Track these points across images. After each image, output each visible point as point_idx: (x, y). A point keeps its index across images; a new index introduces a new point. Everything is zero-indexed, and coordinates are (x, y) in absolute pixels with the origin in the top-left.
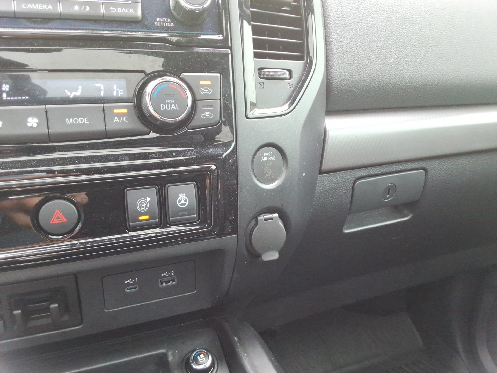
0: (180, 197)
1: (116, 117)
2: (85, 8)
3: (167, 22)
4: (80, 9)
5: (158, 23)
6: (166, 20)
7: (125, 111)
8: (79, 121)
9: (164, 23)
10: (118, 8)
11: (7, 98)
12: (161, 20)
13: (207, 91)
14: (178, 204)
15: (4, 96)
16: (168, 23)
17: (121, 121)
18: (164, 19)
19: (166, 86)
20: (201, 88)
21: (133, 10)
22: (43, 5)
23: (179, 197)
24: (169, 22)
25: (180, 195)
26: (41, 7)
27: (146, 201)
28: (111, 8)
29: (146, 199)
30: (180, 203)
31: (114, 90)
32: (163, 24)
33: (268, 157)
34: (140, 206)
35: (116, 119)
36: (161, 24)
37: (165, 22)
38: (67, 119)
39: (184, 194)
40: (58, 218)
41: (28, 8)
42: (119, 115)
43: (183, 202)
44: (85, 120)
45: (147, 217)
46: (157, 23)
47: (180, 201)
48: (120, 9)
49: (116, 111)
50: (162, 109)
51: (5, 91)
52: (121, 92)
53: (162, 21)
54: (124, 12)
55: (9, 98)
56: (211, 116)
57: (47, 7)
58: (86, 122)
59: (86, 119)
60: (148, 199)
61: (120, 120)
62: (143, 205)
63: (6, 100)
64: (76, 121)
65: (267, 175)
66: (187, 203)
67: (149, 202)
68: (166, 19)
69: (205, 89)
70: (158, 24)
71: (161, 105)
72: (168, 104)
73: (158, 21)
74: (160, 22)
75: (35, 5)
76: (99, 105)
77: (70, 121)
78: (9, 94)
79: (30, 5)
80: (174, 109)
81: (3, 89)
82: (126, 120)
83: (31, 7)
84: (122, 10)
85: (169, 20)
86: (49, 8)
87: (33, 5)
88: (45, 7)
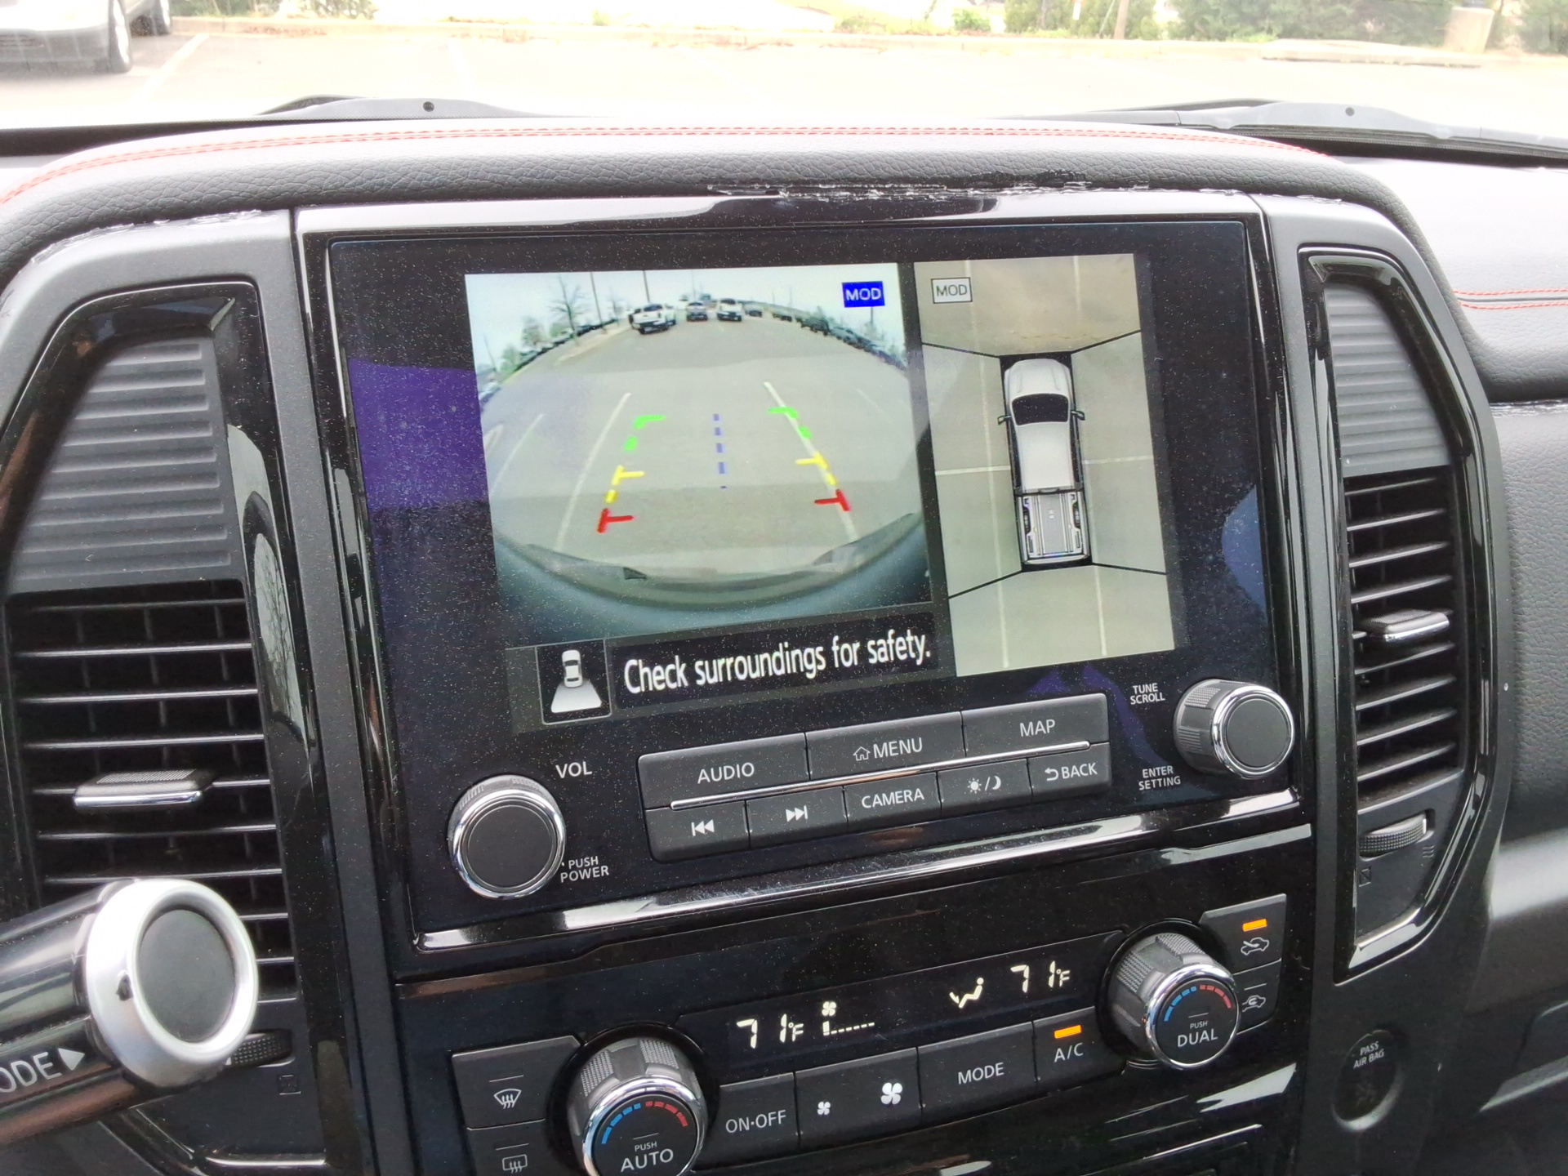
1: (1059, 1050)
2: (993, 783)
3: (1166, 777)
4: (982, 788)
5: (1146, 782)
6: (1163, 771)
7: (1076, 1030)
8: (984, 1073)
9: (1160, 780)
10: (1063, 768)
11: (830, 1031)
12: (1152, 772)
13: (1256, 945)
15: (826, 1026)
16: (1168, 779)
17: (1068, 1057)
18: (1158, 769)
19: (1194, 989)
20: (1245, 943)
21: (1094, 768)
22: (905, 792)
24: (1170, 776)
26: (900, 799)
28: (1048, 771)
31: (1051, 974)
32: (1157, 783)
33: (1367, 1055)
35: (1060, 1055)
36: (1151, 785)
37: (1161, 776)
38: (960, 1074)
41: (874, 806)
42: (1066, 1043)
44: (997, 1070)
46: (1144, 784)
48: (1067, 768)
49: (1059, 1034)
51: (826, 1018)
52: (1065, 976)
53: (1154, 775)
54: (1076, 776)
55: (834, 1032)
56: (1259, 1001)
57: (913, 796)
58: (998, 1074)
59: (999, 1066)
61: (1066, 1056)
63: (831, 1036)
64: (978, 1074)
65: (1361, 1099)
68: (1162, 768)
69: (1254, 942)
70: (1146, 785)
71: (1179, 1037)
72: (1194, 1031)
73: (1145, 777)
74: (1149, 779)
75: (888, 797)
76: (1026, 1025)
77: (965, 1077)
78: (835, 1022)
79: (876, 796)
80: (1204, 1041)
81: (825, 1013)
82: (1079, 1051)
83: (880, 802)
84: (1070, 771)
85: (1170, 769)
86: (916, 797)
87: (884, 795)
88: (909, 796)
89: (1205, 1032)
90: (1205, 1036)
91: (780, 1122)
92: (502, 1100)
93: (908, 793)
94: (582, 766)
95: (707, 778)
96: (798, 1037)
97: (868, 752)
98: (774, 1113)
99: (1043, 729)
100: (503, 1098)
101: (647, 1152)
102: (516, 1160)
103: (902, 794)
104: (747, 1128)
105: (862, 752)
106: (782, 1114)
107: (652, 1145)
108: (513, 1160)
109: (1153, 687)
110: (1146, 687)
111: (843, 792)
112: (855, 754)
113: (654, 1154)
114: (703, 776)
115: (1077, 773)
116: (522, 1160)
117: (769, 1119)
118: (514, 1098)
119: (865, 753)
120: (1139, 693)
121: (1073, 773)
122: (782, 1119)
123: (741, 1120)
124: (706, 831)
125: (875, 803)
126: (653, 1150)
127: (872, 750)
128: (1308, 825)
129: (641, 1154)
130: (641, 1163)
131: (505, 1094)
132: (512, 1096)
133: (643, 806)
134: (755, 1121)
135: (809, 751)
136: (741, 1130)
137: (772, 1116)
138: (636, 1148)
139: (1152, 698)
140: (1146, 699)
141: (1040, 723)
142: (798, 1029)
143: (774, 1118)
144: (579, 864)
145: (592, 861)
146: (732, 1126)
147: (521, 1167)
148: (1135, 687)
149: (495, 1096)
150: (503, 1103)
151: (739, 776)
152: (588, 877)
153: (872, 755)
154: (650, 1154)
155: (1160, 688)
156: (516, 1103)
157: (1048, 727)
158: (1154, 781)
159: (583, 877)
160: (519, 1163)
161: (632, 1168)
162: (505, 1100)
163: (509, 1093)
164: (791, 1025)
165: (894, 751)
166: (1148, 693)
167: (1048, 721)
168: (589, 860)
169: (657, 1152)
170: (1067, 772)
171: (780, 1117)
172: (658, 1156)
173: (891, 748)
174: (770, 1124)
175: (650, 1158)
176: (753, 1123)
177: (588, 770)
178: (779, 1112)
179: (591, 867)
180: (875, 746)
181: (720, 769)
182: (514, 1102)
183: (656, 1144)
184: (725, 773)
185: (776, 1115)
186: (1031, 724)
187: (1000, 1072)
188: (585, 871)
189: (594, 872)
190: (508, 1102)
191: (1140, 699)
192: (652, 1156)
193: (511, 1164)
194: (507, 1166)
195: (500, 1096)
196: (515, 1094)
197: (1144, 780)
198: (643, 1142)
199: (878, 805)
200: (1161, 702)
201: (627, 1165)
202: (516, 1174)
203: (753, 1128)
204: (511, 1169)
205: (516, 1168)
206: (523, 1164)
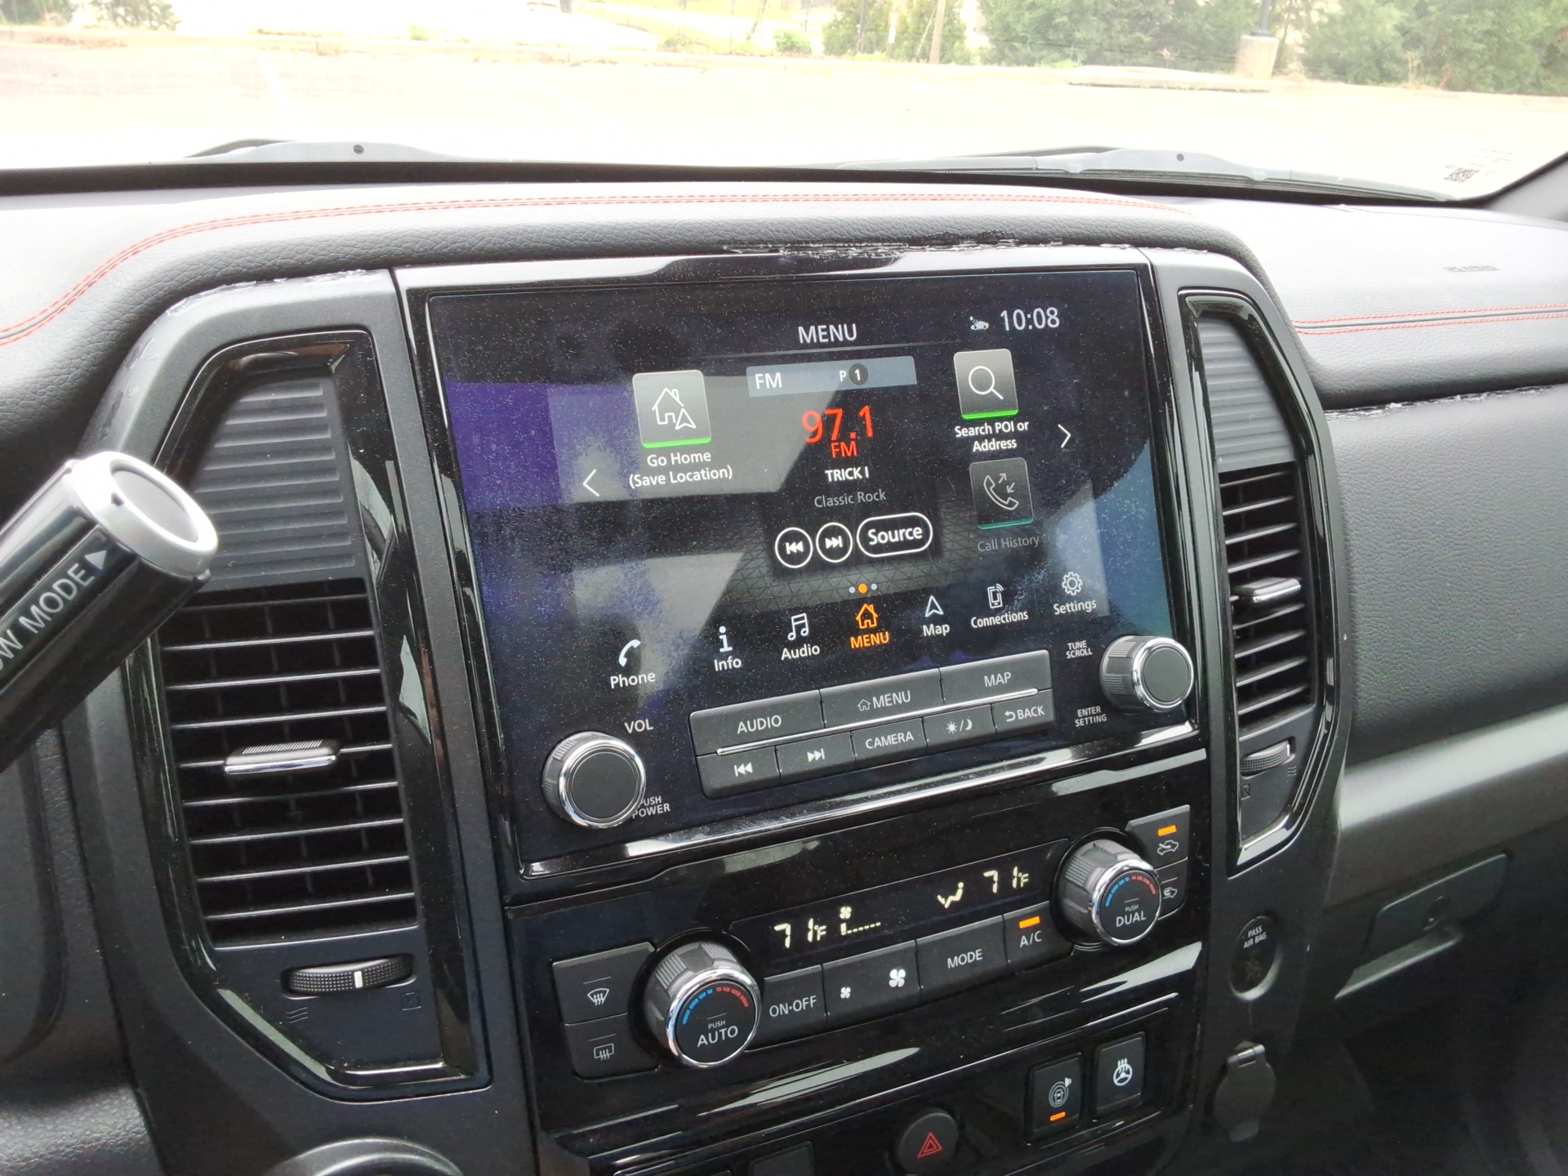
0: (1119, 1068)
1: (1024, 937)
2: (966, 725)
3: (1095, 715)
4: (958, 729)
5: (1081, 720)
6: (1093, 711)
7: (1036, 920)
8: (967, 959)
9: (1091, 718)
10: (1018, 711)
11: (846, 931)
12: (1085, 712)
13: (1169, 847)
14: (1116, 1081)
15: (843, 927)
16: (1097, 717)
17: (1030, 943)
18: (1089, 709)
19: (1127, 879)
20: (1161, 845)
21: (1042, 710)
22: (899, 734)
23: (1117, 1066)
24: (1098, 714)
25: (1119, 1063)
26: (895, 741)
27: (1064, 1085)
28: (1007, 713)
29: (1064, 1081)
30: (1119, 1079)
31: (1014, 877)
32: (1089, 721)
33: (1254, 937)
34: (1054, 1098)
35: (1024, 941)
36: (1085, 723)
37: (1092, 715)
38: (949, 960)
39: (1126, 1060)
40: (931, 1146)
41: (875, 747)
42: (1028, 931)
43: (1123, 1075)
44: (977, 955)
45: (1063, 1114)
46: (1079, 722)
47: (1118, 1075)
48: (1022, 711)
49: (1023, 924)
50: (1118, 925)
51: (844, 919)
52: (1025, 878)
53: (1087, 714)
54: (1028, 717)
55: (850, 932)
56: (1172, 892)
57: (905, 738)
58: (978, 959)
59: (978, 952)
60: (1068, 1082)
61: (1029, 941)
62: (1059, 1095)
63: (847, 935)
64: (963, 959)
65: (1251, 974)
66: (1130, 1076)
67: (1070, 1086)
68: (1093, 708)
69: (1167, 844)
70: (1081, 722)
71: (1118, 918)
72: (1128, 913)
73: (1080, 716)
74: (1083, 717)
75: (886, 738)
76: (997, 918)
77: (953, 962)
78: (851, 923)
79: (877, 739)
80: (1137, 921)
81: (842, 916)
82: (1038, 938)
83: (880, 743)
84: (1024, 713)
85: (1098, 709)
86: (908, 738)
87: (883, 738)
88: (902, 738)
89: (1137, 914)
90: (1137, 917)
91: (812, 1006)
92: (593, 997)
93: (901, 736)
94: (645, 723)
95: (745, 729)
96: (822, 937)
97: (869, 704)
98: (807, 998)
99: (1002, 680)
100: (595, 996)
101: (718, 1029)
102: (605, 1049)
103: (897, 736)
104: (787, 1012)
105: (864, 704)
106: (813, 999)
107: (722, 1023)
108: (602, 1049)
109: (1083, 644)
110: (1078, 644)
111: (851, 736)
112: (859, 705)
113: (723, 1031)
114: (742, 728)
115: (1029, 714)
116: (610, 1048)
117: (803, 1004)
118: (604, 996)
119: (866, 704)
120: (1073, 649)
121: (1026, 715)
122: (814, 1004)
123: (781, 1005)
124: (746, 772)
125: (876, 744)
126: (722, 1027)
127: (871, 702)
128: (1204, 750)
129: (713, 1031)
130: (713, 1039)
131: (596, 993)
132: (602, 995)
133: (695, 752)
134: (792, 1006)
135: (824, 705)
136: (781, 1014)
137: (806, 1001)
138: (710, 1026)
139: (1082, 652)
140: (1078, 653)
141: (999, 675)
142: (822, 931)
143: (808, 1003)
144: (647, 803)
145: (657, 800)
146: (774, 1011)
147: (608, 1055)
148: (1070, 644)
149: (589, 995)
150: (595, 1001)
151: (769, 726)
152: (654, 813)
153: (872, 705)
154: (720, 1031)
155: (1089, 645)
156: (605, 1000)
157: (1006, 678)
158: (1086, 719)
159: (650, 814)
160: (607, 1051)
161: (706, 1043)
162: (597, 998)
163: (600, 992)
164: (816, 927)
165: (889, 702)
166: (1079, 649)
167: (1005, 674)
168: (654, 800)
169: (726, 1029)
170: (1022, 714)
171: (812, 1002)
172: (726, 1032)
173: (886, 700)
174: (804, 1008)
175: (720, 1034)
176: (791, 1008)
177: (650, 726)
178: (811, 998)
179: (656, 805)
180: (874, 699)
181: (755, 721)
182: (603, 999)
183: (724, 1022)
184: (759, 724)
185: (809, 1000)
186: (993, 676)
187: (979, 957)
188: (651, 808)
189: (658, 809)
190: (599, 999)
191: (1074, 654)
192: (721, 1033)
193: (601, 1053)
194: (598, 1054)
195: (592, 995)
196: (604, 992)
197: (1079, 718)
198: (714, 1021)
199: (878, 746)
200: (1089, 656)
201: (702, 1040)
202: (605, 1061)
203: (791, 1011)
204: (601, 1056)
205: (604, 1055)
206: (610, 1052)
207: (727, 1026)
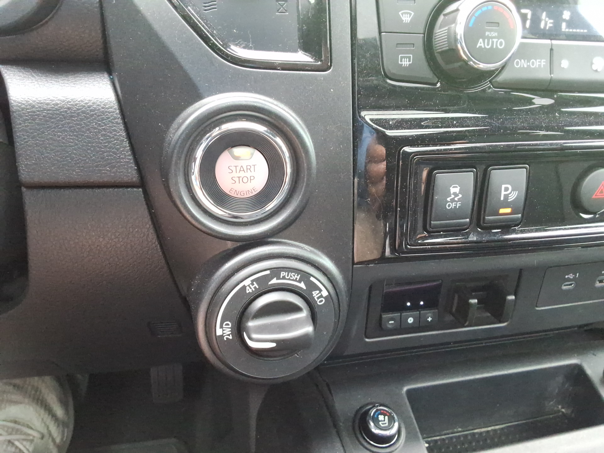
11: (565, 29)
15: (564, 25)
40: (602, 192)
51: (565, 20)
55: (567, 30)
63: (565, 32)
78: (569, 24)
81: (564, 17)
92: (403, 16)
96: (550, 27)
98: (540, 60)
100: (404, 15)
101: (492, 38)
102: (406, 57)
104: (525, 66)
106: (544, 62)
107: (495, 34)
108: (404, 57)
113: (495, 40)
116: (409, 58)
117: (537, 63)
118: (410, 17)
122: (544, 65)
123: (522, 61)
126: (495, 37)
129: (488, 38)
130: (488, 45)
131: (405, 13)
132: (408, 15)
134: (530, 63)
136: (522, 66)
138: (487, 33)
142: (550, 23)
143: (540, 63)
146: (517, 63)
147: (408, 63)
149: (400, 13)
150: (404, 19)
154: (493, 40)
156: (411, 21)
160: (408, 59)
161: (483, 47)
162: (405, 17)
163: (407, 13)
164: (547, 19)
169: (497, 40)
172: (497, 42)
174: (538, 66)
175: (493, 42)
176: (528, 64)
178: (542, 61)
182: (409, 19)
183: (497, 34)
185: (540, 62)
190: (406, 18)
193: (403, 60)
194: (401, 61)
195: (402, 14)
196: (410, 14)
198: (491, 31)
201: (481, 43)
202: (406, 68)
203: (529, 66)
204: (403, 63)
205: (406, 63)
206: (409, 61)
207: (498, 38)
